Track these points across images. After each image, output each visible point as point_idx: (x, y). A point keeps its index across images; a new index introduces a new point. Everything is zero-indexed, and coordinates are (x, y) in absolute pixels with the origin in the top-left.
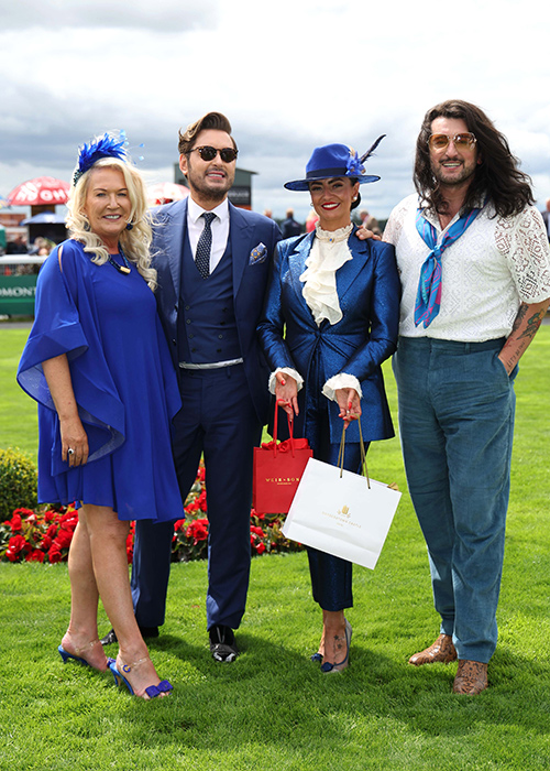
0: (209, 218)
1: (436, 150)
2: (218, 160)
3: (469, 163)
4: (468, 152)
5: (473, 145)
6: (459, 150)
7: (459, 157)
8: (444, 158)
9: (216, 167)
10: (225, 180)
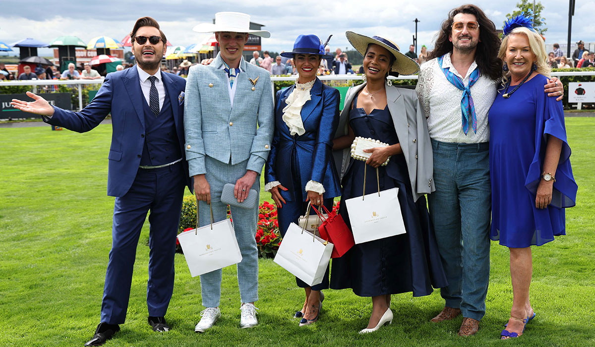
0: (152, 80)
1: (455, 31)
2: (148, 43)
3: (475, 39)
4: (475, 32)
5: (478, 28)
6: (469, 31)
7: (469, 35)
8: (461, 35)
9: (148, 48)
10: (154, 56)
